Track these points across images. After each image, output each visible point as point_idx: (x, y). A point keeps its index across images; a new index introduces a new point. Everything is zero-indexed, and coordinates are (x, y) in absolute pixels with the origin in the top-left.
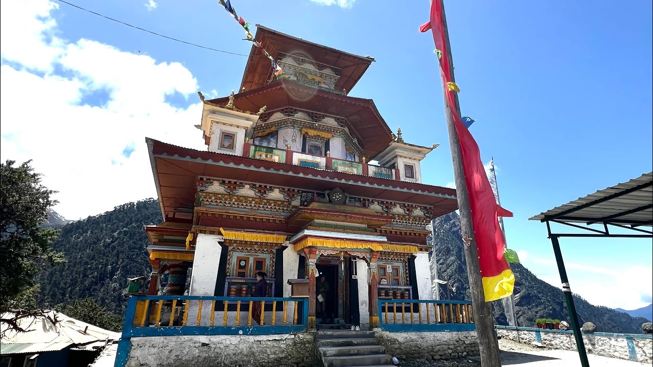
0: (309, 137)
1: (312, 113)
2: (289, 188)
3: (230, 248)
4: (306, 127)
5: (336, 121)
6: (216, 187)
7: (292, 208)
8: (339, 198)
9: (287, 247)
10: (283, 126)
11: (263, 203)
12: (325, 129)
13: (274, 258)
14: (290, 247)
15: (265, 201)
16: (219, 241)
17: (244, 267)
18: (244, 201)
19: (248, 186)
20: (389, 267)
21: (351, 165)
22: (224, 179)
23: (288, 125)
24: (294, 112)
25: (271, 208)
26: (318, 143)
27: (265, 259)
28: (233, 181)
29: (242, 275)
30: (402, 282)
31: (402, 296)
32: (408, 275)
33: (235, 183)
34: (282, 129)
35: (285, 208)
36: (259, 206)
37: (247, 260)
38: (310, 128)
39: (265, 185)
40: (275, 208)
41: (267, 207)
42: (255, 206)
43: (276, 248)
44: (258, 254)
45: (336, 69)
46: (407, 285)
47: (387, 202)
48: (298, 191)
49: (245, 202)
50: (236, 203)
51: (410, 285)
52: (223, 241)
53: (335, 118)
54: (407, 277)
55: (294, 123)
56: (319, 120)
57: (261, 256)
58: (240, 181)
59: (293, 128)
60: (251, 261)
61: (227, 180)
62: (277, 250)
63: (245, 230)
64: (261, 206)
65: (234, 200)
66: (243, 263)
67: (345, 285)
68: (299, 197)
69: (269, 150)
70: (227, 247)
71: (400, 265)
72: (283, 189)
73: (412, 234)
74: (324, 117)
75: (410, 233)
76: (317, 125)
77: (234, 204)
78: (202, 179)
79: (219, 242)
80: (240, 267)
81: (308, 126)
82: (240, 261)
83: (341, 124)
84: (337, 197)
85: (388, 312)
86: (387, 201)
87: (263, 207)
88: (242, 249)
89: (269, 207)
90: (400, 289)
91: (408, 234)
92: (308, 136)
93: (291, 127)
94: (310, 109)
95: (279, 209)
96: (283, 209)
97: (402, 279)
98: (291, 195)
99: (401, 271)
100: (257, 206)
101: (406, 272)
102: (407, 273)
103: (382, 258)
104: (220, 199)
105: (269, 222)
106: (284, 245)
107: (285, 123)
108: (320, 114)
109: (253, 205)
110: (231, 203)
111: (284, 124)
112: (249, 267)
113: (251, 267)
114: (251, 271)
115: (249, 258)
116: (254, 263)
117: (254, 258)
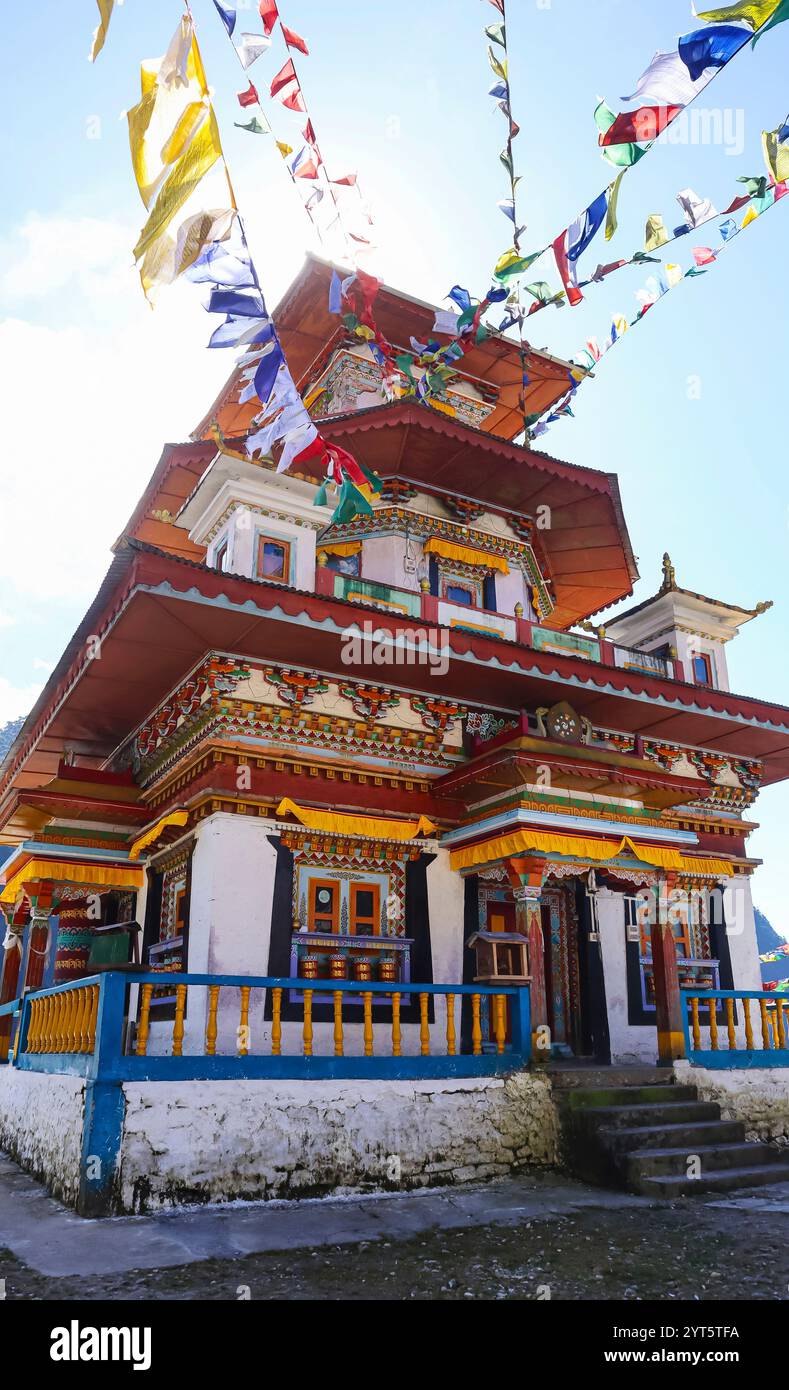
0: (446, 563)
1: (454, 499)
2: (437, 697)
3: (296, 854)
4: (439, 536)
5: (509, 524)
6: (255, 687)
7: (445, 751)
8: (568, 730)
9: (435, 856)
10: (376, 528)
11: (374, 736)
12: (484, 545)
13: (401, 884)
14: (443, 855)
15: (379, 730)
16: (270, 833)
17: (328, 908)
18: (326, 728)
19: (334, 688)
21: (574, 644)
22: (280, 665)
23: (391, 526)
24: (409, 493)
25: (393, 749)
26: (467, 581)
27: (378, 887)
28: (301, 670)
29: (324, 926)
30: (693, 951)
32: (706, 934)
33: (307, 675)
34: (373, 535)
35: (427, 752)
36: (364, 744)
37: (333, 889)
38: (446, 537)
39: (380, 685)
40: (403, 751)
41: (383, 748)
42: (353, 743)
43: (406, 857)
44: (361, 874)
45: (485, 386)
46: (706, 957)
47: (663, 747)
48: (460, 705)
49: (330, 731)
50: (307, 732)
51: (717, 958)
52: (278, 834)
53: (506, 516)
54: (705, 939)
55: (409, 521)
56: (472, 520)
57: (369, 878)
58: (317, 672)
59: (403, 534)
60: (345, 892)
61: (286, 668)
62: (408, 863)
63: (338, 806)
64: (369, 743)
65: (302, 724)
66: (324, 897)
67: (566, 959)
68: (458, 725)
69: (381, 591)
70: (290, 852)
72: (423, 699)
73: (716, 830)
74: (482, 510)
76: (464, 531)
77: (301, 733)
78: (223, 661)
79: (271, 838)
80: (320, 907)
81: (443, 532)
82: (319, 890)
83: (524, 533)
84: (565, 727)
85: (700, 1024)
86: (663, 742)
87: (373, 746)
88: (324, 858)
89: (389, 746)
91: (707, 830)
92: (443, 561)
93: (399, 533)
94: (450, 488)
95: (412, 753)
96: (421, 754)
97: (693, 944)
98: (440, 717)
99: (689, 923)
100: (359, 741)
101: (701, 925)
102: (703, 929)
104: (266, 718)
105: (389, 787)
106: (426, 850)
107: (384, 520)
108: (472, 503)
109: (349, 740)
110: (296, 730)
111: (380, 523)
112: (341, 908)
113: (345, 906)
114: (345, 917)
115: (338, 883)
116: (351, 897)
117: (352, 884)
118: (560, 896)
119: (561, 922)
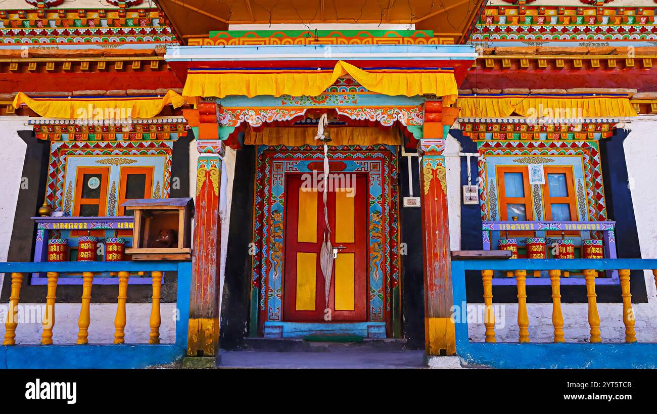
3: (55, 146)
16: (21, 129)
17: (96, 193)
20: (535, 171)
27: (151, 170)
29: (87, 211)
30: (583, 212)
31: (581, 252)
32: (601, 191)
37: (102, 175)
44: (133, 158)
46: (601, 219)
51: (611, 216)
52: (31, 128)
54: (599, 197)
57: (141, 161)
60: (115, 177)
62: (176, 142)
63: (76, 93)
66: (93, 183)
70: (47, 144)
71: (575, 162)
73: (611, 64)
75: (604, 62)
79: (20, 133)
80: (86, 192)
82: (87, 177)
85: (529, 301)
90: (576, 233)
97: (582, 206)
99: (579, 178)
101: (593, 181)
102: (598, 186)
103: (509, 145)
112: (109, 192)
113: (114, 190)
114: (113, 201)
115: (108, 169)
116: (121, 181)
117: (123, 169)
118: (383, 161)
119: (384, 189)
